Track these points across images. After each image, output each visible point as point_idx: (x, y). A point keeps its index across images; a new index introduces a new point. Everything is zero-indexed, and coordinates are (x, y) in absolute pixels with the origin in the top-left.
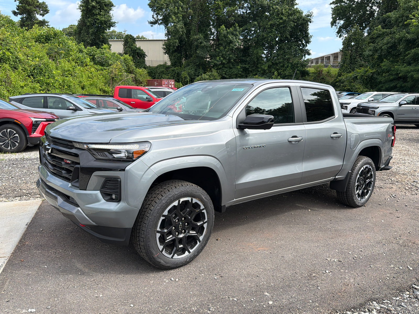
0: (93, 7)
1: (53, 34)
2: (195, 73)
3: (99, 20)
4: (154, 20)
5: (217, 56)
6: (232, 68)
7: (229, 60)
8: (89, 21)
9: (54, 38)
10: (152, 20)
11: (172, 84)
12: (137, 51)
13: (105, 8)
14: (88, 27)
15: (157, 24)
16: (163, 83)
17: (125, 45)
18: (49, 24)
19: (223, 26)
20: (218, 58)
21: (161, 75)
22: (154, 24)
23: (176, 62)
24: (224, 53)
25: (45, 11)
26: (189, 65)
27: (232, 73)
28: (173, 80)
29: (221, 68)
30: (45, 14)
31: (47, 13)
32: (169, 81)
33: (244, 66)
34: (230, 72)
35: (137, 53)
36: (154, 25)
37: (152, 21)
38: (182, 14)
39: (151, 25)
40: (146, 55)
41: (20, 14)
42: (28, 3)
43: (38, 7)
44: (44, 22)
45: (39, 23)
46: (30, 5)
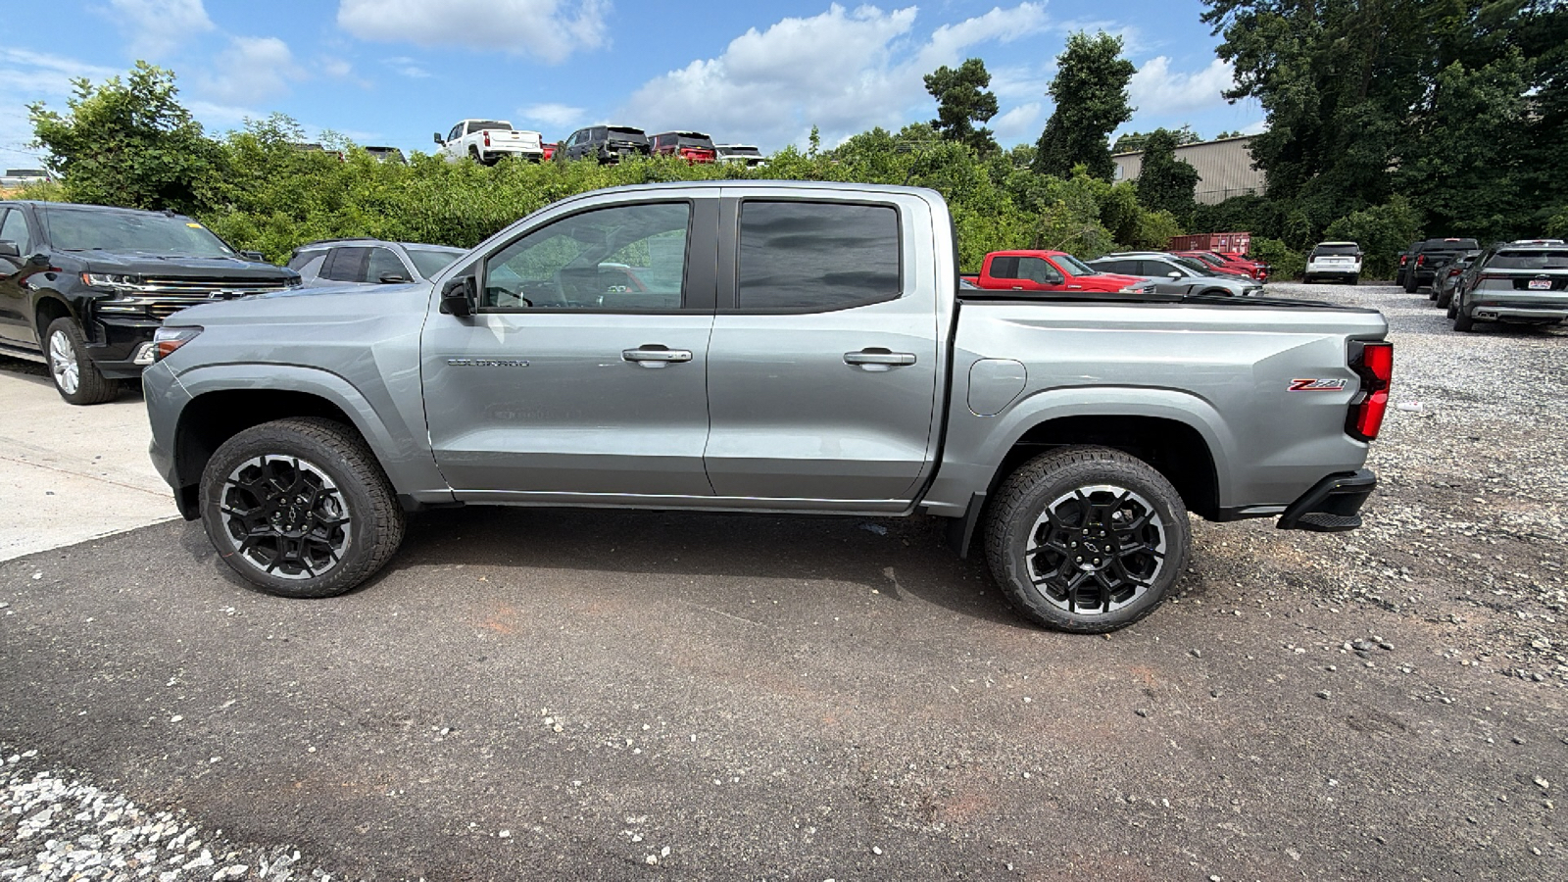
0: (1083, 83)
1: (945, 156)
2: (1336, 210)
3: (1090, 111)
4: (1240, 86)
5: (1421, 157)
6: (1476, 188)
7: (1468, 162)
8: (1068, 118)
9: (947, 162)
10: (1234, 86)
11: (1243, 244)
12: (1172, 171)
13: (1111, 80)
14: (1068, 131)
15: (1247, 94)
16: (1211, 243)
17: (1145, 162)
18: (992, 136)
19: (1457, 65)
20: (1423, 162)
21: (1229, 224)
22: (1238, 97)
23: (1281, 187)
24: (1450, 143)
25: (991, 111)
26: (1319, 191)
27: (1472, 202)
28: (1247, 234)
29: (1429, 190)
30: (990, 117)
31: (993, 115)
32: (1234, 238)
33: (1532, 175)
34: (1466, 198)
35: (1173, 175)
36: (1237, 100)
37: (1235, 89)
38: (1313, 54)
39: (1231, 100)
40: (1198, 178)
41: (944, 126)
42: (956, 100)
43: (976, 105)
44: (983, 133)
45: (974, 137)
46: (962, 103)
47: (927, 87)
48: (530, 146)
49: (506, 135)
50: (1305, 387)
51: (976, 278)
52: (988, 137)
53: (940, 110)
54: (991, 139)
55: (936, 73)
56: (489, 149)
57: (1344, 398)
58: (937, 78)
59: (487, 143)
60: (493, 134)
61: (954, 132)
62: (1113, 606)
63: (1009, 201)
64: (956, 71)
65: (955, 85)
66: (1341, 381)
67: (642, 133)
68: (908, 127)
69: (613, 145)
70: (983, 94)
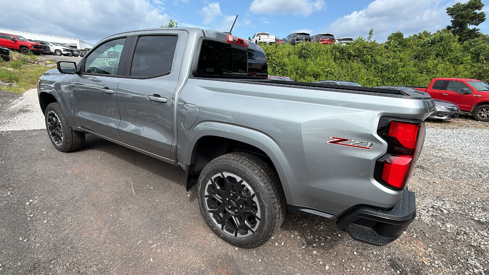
41: (454, 28)
42: (462, 17)
43: (473, 18)
44: (474, 30)
45: (469, 32)
46: (465, 18)
47: (447, 12)
48: (272, 40)
49: (266, 36)
50: (341, 143)
51: (425, 89)
52: (476, 32)
53: (452, 21)
54: (478, 33)
55: (453, 6)
56: (260, 41)
57: (372, 155)
58: (453, 8)
59: (260, 39)
60: (262, 36)
61: (458, 30)
62: (239, 235)
63: (469, 57)
64: (464, 4)
65: (462, 10)
66: (369, 144)
67: (308, 34)
68: (441, 30)
69: (298, 39)
70: (478, 13)
